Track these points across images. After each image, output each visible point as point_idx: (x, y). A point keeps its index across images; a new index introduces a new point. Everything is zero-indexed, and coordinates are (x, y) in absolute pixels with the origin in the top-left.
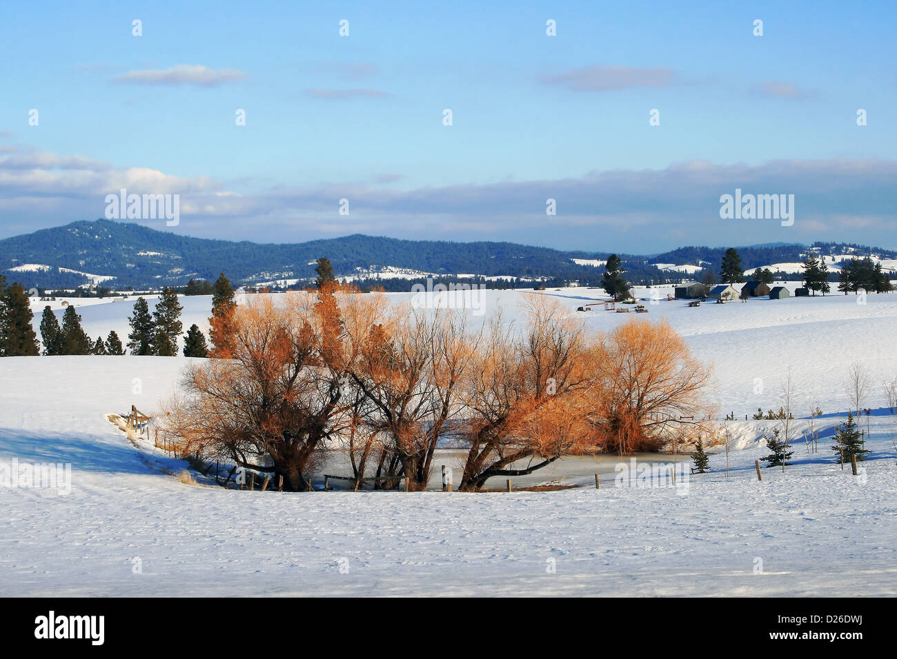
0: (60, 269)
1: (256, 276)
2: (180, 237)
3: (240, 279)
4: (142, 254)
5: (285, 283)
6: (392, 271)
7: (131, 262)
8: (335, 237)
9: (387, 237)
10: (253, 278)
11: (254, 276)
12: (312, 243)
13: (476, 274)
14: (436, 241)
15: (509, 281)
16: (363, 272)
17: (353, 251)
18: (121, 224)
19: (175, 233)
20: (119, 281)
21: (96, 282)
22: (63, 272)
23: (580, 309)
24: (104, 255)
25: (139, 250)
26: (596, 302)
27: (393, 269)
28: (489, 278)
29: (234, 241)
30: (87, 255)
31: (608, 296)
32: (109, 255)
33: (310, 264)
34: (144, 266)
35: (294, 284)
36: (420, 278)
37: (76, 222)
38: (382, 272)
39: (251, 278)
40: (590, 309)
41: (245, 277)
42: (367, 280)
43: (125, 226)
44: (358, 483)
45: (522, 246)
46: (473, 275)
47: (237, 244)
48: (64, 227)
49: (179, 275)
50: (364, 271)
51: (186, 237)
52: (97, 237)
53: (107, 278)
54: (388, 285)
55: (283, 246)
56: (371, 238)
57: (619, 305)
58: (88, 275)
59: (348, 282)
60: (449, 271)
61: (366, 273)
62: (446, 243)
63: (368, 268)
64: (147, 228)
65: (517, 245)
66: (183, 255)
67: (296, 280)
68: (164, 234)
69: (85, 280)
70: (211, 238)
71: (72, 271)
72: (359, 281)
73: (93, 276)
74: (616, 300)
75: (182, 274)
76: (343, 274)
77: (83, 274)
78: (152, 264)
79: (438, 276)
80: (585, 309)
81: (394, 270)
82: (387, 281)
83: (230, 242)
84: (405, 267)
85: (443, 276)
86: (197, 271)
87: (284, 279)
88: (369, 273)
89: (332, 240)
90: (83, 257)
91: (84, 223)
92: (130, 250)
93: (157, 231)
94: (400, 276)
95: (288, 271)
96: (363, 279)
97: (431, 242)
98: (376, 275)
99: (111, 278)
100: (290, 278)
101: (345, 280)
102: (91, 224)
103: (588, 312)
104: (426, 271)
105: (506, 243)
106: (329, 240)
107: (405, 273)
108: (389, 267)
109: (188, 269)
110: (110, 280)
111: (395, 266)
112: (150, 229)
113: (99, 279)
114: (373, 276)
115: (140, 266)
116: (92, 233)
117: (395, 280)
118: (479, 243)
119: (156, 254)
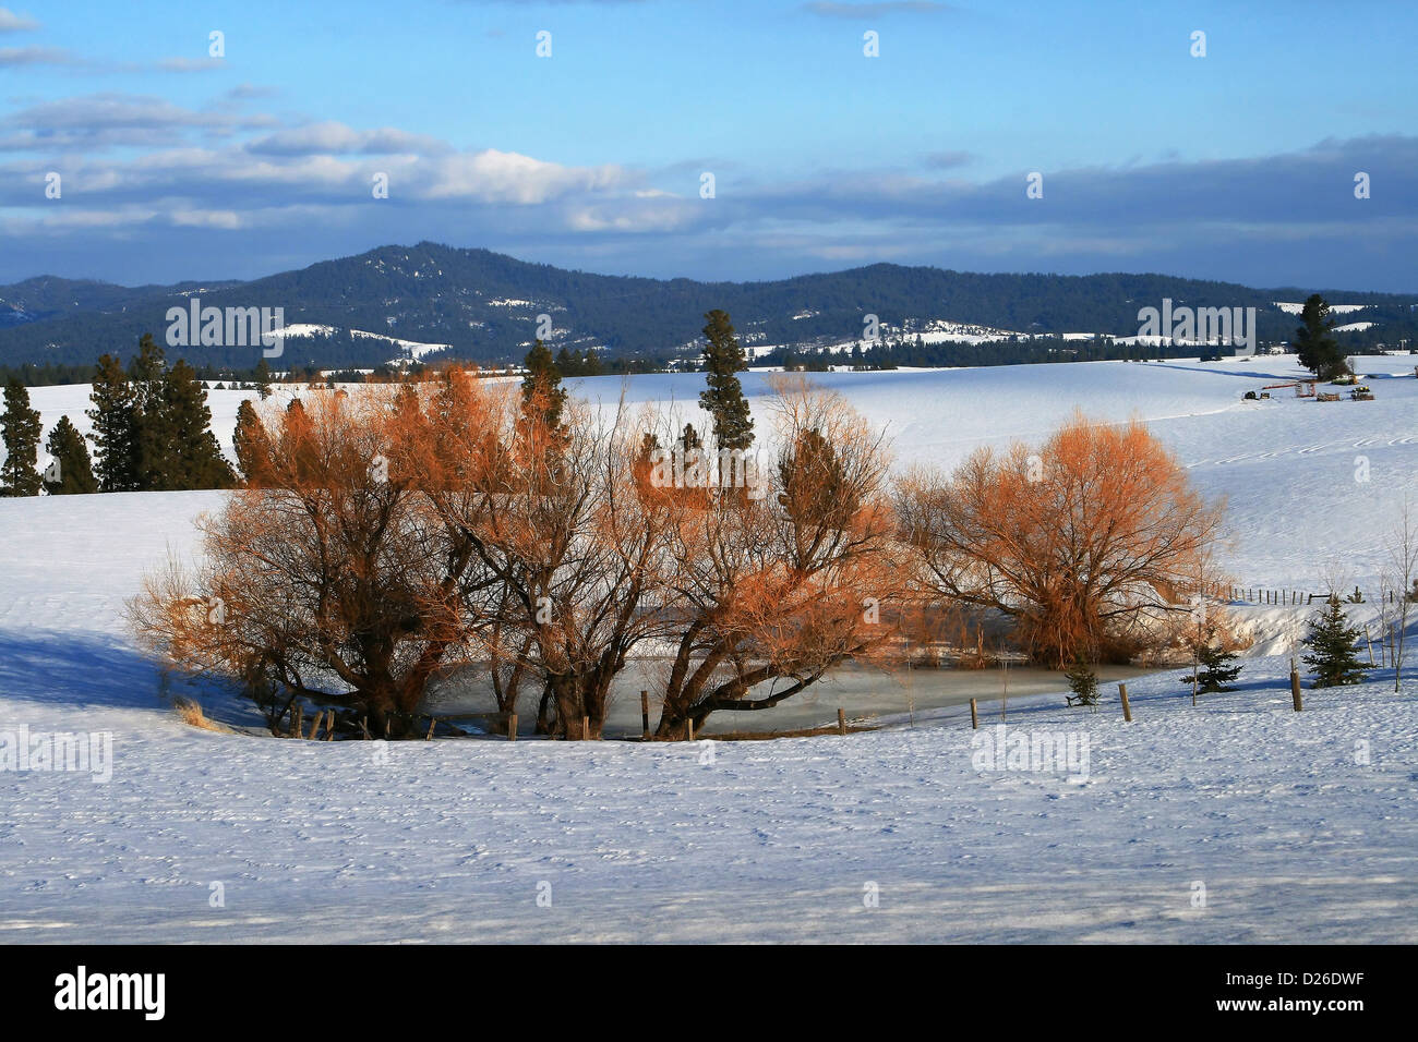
0: (353, 332)
1: (699, 341)
2: (564, 272)
3: (671, 345)
4: (497, 303)
5: (752, 353)
6: (944, 330)
7: (477, 319)
8: (841, 269)
9: (936, 267)
10: (693, 344)
11: (696, 342)
12: (800, 280)
13: (1097, 333)
14: (1025, 273)
15: (1158, 344)
16: (891, 332)
17: (873, 294)
18: (460, 250)
19: (556, 265)
20: (456, 353)
21: (415, 355)
22: (357, 338)
23: (1250, 396)
24: (432, 307)
25: (491, 297)
26: (1282, 382)
27: (946, 325)
28: (1121, 341)
29: (661, 279)
30: (401, 307)
31: (1305, 372)
32: (439, 307)
33: (796, 318)
34: (500, 326)
35: (765, 354)
36: (995, 341)
37: (381, 248)
38: (926, 332)
39: (690, 345)
40: (1267, 395)
41: (680, 342)
42: (897, 347)
43: (467, 254)
44: (433, 726)
45: (1182, 280)
46: (1093, 335)
47: (666, 284)
48: (358, 257)
49: (563, 341)
50: (894, 329)
51: (575, 272)
52: (416, 274)
53: (435, 347)
54: (936, 355)
55: (748, 287)
56: (907, 269)
57: (1322, 388)
58: (401, 342)
59: (863, 350)
60: (1048, 328)
61: (896, 333)
62: (1044, 277)
63: (900, 325)
64: (505, 257)
65: (1173, 278)
66: (569, 305)
67: (770, 348)
68: (535, 266)
69: (397, 351)
70: (620, 274)
71: (373, 336)
72: (883, 347)
73: (411, 344)
74: (1320, 379)
75: (567, 338)
76: (855, 336)
77: (393, 341)
78: (514, 321)
79: (1028, 336)
80: (1258, 395)
81: (947, 327)
82: (935, 347)
83: (653, 280)
84: (967, 321)
85: (1036, 336)
86: (595, 334)
87: (749, 345)
88: (902, 333)
89: (835, 275)
90: (392, 311)
91: (394, 249)
92: (475, 296)
93: (523, 263)
94: (958, 338)
95: (755, 330)
96: (890, 344)
97: (1016, 275)
98: (914, 337)
99: (443, 347)
100: (759, 343)
101: (858, 346)
102: (406, 251)
103: (1264, 400)
104: (1006, 329)
105: (1153, 275)
106: (830, 275)
107: (969, 333)
108: (939, 322)
109: (580, 330)
110: (441, 351)
111: (949, 321)
112: (512, 259)
113: (421, 350)
114: (910, 338)
115: (492, 325)
116: (409, 268)
117: (949, 345)
118: (1105, 276)
119: (523, 303)
